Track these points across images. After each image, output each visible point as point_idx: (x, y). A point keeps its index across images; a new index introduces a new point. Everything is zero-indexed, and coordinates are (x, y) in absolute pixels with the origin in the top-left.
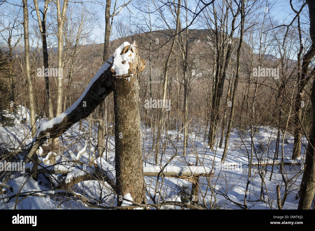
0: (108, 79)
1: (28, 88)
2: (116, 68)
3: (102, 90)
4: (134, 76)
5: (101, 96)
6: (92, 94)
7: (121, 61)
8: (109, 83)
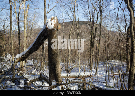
0: (45, 33)
1: (11, 46)
2: (48, 26)
3: (43, 38)
4: (56, 29)
5: (42, 40)
6: (39, 40)
7: (51, 23)
8: (46, 35)
